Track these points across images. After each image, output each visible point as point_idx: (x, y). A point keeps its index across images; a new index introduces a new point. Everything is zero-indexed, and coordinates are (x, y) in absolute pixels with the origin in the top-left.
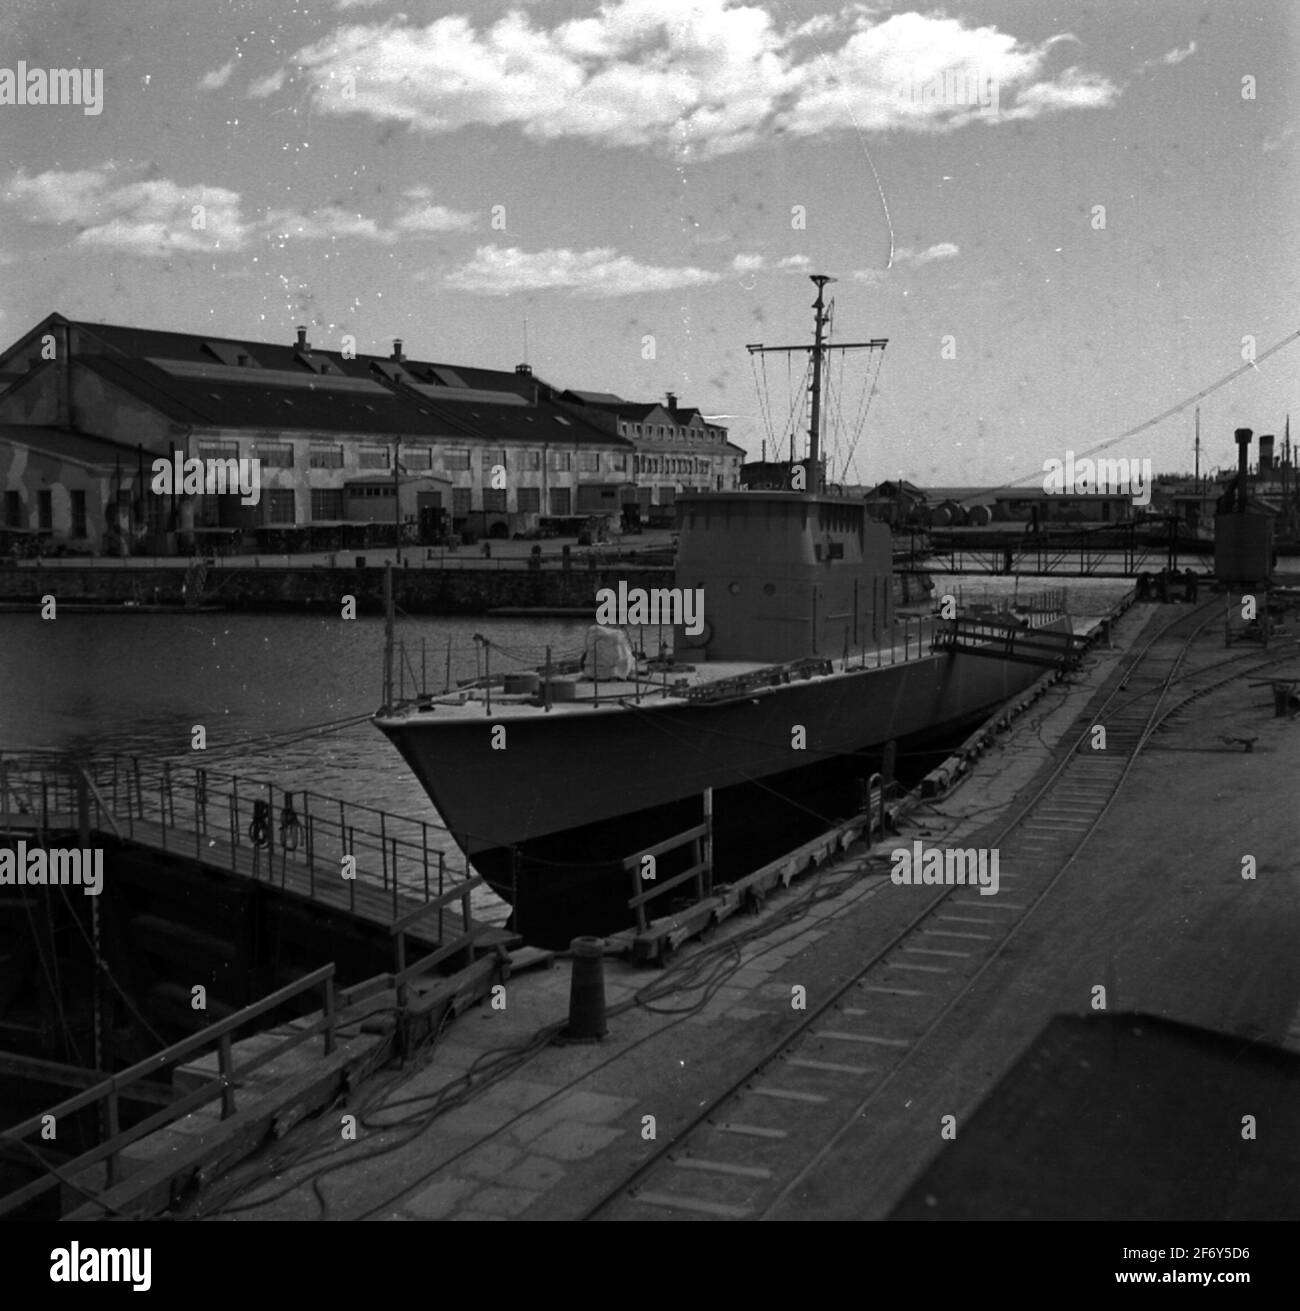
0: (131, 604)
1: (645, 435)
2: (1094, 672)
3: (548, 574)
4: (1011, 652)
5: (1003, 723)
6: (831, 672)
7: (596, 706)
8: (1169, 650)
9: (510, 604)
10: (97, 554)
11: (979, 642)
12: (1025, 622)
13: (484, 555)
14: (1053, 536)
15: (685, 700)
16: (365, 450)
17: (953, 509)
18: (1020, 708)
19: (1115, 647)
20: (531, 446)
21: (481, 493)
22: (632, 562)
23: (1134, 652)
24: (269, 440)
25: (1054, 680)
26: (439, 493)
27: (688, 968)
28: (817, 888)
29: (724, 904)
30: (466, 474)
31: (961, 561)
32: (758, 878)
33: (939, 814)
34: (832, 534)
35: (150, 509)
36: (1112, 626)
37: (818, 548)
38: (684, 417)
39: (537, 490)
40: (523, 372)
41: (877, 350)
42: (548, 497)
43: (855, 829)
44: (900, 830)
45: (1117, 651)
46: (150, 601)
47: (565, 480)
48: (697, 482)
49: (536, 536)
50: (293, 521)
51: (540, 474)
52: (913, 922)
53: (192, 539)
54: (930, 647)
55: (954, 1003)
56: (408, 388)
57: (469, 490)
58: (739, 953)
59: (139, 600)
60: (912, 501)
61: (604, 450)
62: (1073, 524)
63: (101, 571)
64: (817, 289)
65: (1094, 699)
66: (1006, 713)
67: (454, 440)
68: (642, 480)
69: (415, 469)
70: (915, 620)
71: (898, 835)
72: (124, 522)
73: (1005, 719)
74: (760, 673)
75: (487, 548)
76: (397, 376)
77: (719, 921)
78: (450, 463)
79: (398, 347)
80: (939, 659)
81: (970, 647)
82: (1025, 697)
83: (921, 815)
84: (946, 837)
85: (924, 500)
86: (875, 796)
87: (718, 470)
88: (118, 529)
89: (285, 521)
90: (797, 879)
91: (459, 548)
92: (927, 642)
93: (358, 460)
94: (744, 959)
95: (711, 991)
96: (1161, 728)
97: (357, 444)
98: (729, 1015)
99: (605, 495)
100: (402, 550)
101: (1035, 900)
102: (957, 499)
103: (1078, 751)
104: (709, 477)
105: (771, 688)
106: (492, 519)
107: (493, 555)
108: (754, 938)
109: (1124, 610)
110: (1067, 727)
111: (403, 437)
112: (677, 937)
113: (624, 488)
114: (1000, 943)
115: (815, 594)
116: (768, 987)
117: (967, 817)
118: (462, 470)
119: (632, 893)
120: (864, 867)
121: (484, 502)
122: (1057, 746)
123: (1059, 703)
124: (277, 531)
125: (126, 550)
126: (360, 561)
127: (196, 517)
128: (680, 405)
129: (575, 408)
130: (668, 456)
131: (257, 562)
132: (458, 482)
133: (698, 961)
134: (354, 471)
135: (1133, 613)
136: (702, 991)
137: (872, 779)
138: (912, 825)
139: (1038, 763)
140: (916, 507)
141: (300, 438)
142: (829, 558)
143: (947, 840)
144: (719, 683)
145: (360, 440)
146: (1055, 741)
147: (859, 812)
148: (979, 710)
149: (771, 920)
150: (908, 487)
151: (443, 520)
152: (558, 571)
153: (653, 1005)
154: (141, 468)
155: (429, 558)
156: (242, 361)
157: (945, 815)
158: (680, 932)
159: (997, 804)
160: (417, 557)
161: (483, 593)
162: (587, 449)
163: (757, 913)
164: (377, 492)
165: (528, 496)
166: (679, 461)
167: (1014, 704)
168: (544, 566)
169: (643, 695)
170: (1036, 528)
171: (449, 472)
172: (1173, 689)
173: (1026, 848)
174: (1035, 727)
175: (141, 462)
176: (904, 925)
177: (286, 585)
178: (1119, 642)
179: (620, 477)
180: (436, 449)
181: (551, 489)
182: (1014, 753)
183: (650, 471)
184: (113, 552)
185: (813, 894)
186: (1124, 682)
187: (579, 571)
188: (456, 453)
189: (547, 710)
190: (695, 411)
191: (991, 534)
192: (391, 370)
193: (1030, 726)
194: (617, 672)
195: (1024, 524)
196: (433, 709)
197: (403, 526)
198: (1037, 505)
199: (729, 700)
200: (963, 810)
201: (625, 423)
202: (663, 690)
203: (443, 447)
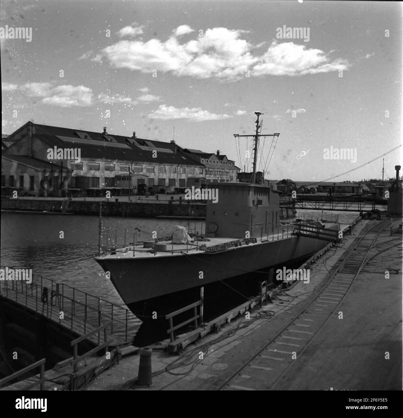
0: (45, 211)
1: (209, 163)
2: (346, 243)
3: (175, 206)
4: (318, 236)
5: (313, 261)
6: (256, 242)
7: (172, 254)
8: (371, 236)
9: (162, 215)
10: (37, 196)
11: (308, 233)
12: (324, 226)
13: (156, 199)
14: (336, 197)
15: (204, 252)
16: (121, 166)
17: (304, 188)
18: (319, 256)
19: (353, 235)
20: (174, 166)
21: (157, 180)
22: (202, 202)
23: (360, 237)
24: (93, 162)
25: (332, 246)
26: (144, 180)
27: (188, 356)
28: (240, 323)
29: (205, 330)
30: (153, 174)
31: (305, 205)
32: (218, 320)
33: (287, 295)
34: (258, 197)
35: (54, 182)
36: (353, 228)
37: (253, 201)
38: (221, 158)
39: (175, 179)
40: (173, 143)
41: (276, 137)
42: (178, 181)
43: (256, 301)
44: (273, 301)
45: (354, 236)
46: (51, 211)
47: (184, 177)
48: (225, 178)
49: (174, 193)
50: (99, 187)
51: (176, 174)
52: (273, 339)
53: (67, 192)
54: (291, 234)
55: (283, 375)
56: (137, 147)
57: (154, 179)
58: (207, 350)
59: (47, 210)
60: (292, 185)
61: (196, 167)
62: (342, 194)
63: (37, 201)
64: (257, 117)
65: (345, 253)
66: (314, 258)
67: (150, 163)
68: (208, 177)
69: (137, 172)
70: (287, 225)
71: (272, 303)
72: (46, 186)
73: (314, 260)
74: (232, 242)
75: (157, 197)
76: (134, 143)
77: (202, 337)
78: (148, 170)
79: (134, 134)
80: (294, 238)
81: (305, 234)
82: (321, 252)
83: (281, 295)
84: (289, 304)
85: (296, 185)
86: (264, 290)
87: (231, 174)
88: (44, 188)
89: (96, 187)
90: (233, 320)
91: (149, 197)
92: (290, 232)
93: (120, 168)
94: (209, 352)
95: (195, 366)
96: (367, 264)
97: (119, 164)
98: (199, 376)
99: (196, 181)
100: (130, 197)
101: (318, 331)
102: (306, 185)
103: (338, 272)
104: (228, 177)
105: (235, 248)
106: (160, 188)
107: (159, 199)
108: (214, 343)
109: (357, 222)
110: (335, 263)
111: (134, 162)
112: (184, 344)
113: (202, 179)
114: (303, 348)
115: (252, 216)
116: (216, 364)
117: (297, 297)
118: (152, 173)
119: (169, 328)
120: (258, 315)
121: (159, 182)
122: (331, 270)
123: (333, 254)
124: (93, 190)
125: (46, 194)
126: (117, 200)
127: (68, 185)
128: (220, 154)
129: (188, 154)
130: (216, 170)
131: (85, 199)
132: (150, 176)
133: (192, 353)
134: (118, 172)
135: (360, 223)
136: (191, 366)
137: (263, 283)
138: (277, 299)
139: (323, 276)
140: (293, 187)
141: (102, 161)
142: (257, 204)
143: (289, 306)
144: (217, 246)
145: (120, 163)
146: (331, 268)
147: (258, 295)
148: (308, 254)
149: (222, 336)
150: (290, 181)
151: (145, 188)
152: (178, 205)
153: (172, 371)
154: (52, 170)
155: (139, 200)
156: (86, 137)
157: (289, 296)
158: (186, 342)
159: (308, 292)
160: (134, 199)
161: (154, 211)
162: (191, 167)
163: (217, 333)
164: (125, 179)
165: (172, 181)
166: (219, 171)
167: (318, 254)
168: (173, 203)
169: (190, 250)
170: (331, 195)
171: (148, 173)
172: (372, 249)
173: (317, 309)
174: (324, 262)
175: (52, 168)
176: (269, 340)
177: (93, 207)
178: (355, 233)
179: (201, 176)
180: (144, 166)
181: (180, 179)
182: (316, 272)
183: (210, 174)
184: (42, 195)
185: (238, 326)
186: (356, 247)
187: (184, 205)
188: (150, 167)
189: (155, 255)
190: (225, 156)
191: (316, 196)
192: (132, 141)
193: (322, 262)
194: (183, 241)
195: (327, 193)
196: (116, 254)
197: (132, 190)
198: (331, 188)
199: (219, 252)
200: (296, 294)
201: (203, 159)
202: (197, 248)
203: (146, 165)
